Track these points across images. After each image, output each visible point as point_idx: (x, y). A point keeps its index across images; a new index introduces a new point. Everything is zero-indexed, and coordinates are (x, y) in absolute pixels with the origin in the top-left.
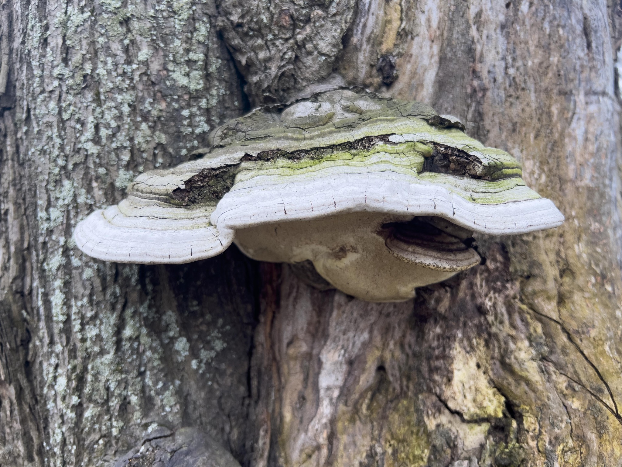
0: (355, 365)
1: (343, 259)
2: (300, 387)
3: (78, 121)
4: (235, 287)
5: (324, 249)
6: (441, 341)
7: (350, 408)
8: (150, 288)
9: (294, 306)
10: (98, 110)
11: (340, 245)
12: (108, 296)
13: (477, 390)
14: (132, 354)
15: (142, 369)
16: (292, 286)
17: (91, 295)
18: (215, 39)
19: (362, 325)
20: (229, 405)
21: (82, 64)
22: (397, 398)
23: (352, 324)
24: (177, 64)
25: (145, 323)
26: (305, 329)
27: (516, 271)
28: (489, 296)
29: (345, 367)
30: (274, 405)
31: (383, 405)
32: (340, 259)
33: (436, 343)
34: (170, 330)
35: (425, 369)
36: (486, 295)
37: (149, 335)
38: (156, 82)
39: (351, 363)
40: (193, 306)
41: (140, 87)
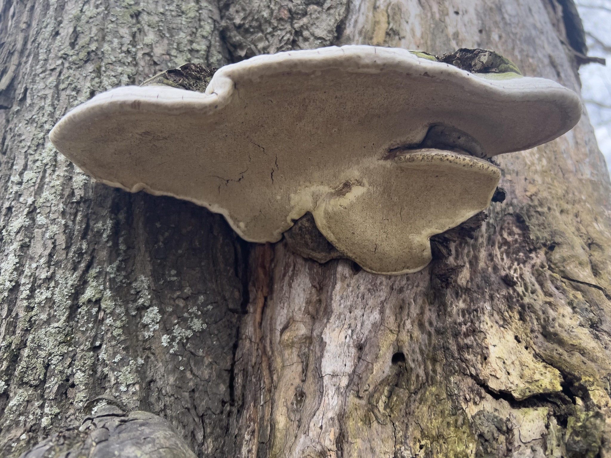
0: (366, 349)
1: (348, 195)
2: (297, 381)
3: (75, 89)
4: (222, 266)
5: (326, 189)
6: (467, 316)
7: (363, 402)
8: (122, 247)
9: (290, 286)
10: (97, 80)
11: (343, 181)
12: (71, 254)
13: (522, 364)
14: (88, 321)
15: (98, 343)
16: (287, 266)
17: (51, 255)
18: (217, 39)
19: (371, 302)
20: (203, 403)
21: (88, 44)
22: (422, 386)
23: (360, 299)
24: (181, 52)
25: (110, 285)
26: (303, 309)
27: (538, 238)
28: (514, 267)
29: (353, 351)
30: (263, 410)
31: (406, 399)
32: (344, 195)
33: (461, 319)
34: (140, 297)
35: (454, 348)
36: (510, 268)
37: (113, 298)
38: (158, 63)
39: (360, 348)
40: (170, 276)
41: (142, 63)
